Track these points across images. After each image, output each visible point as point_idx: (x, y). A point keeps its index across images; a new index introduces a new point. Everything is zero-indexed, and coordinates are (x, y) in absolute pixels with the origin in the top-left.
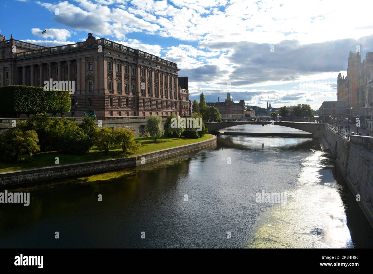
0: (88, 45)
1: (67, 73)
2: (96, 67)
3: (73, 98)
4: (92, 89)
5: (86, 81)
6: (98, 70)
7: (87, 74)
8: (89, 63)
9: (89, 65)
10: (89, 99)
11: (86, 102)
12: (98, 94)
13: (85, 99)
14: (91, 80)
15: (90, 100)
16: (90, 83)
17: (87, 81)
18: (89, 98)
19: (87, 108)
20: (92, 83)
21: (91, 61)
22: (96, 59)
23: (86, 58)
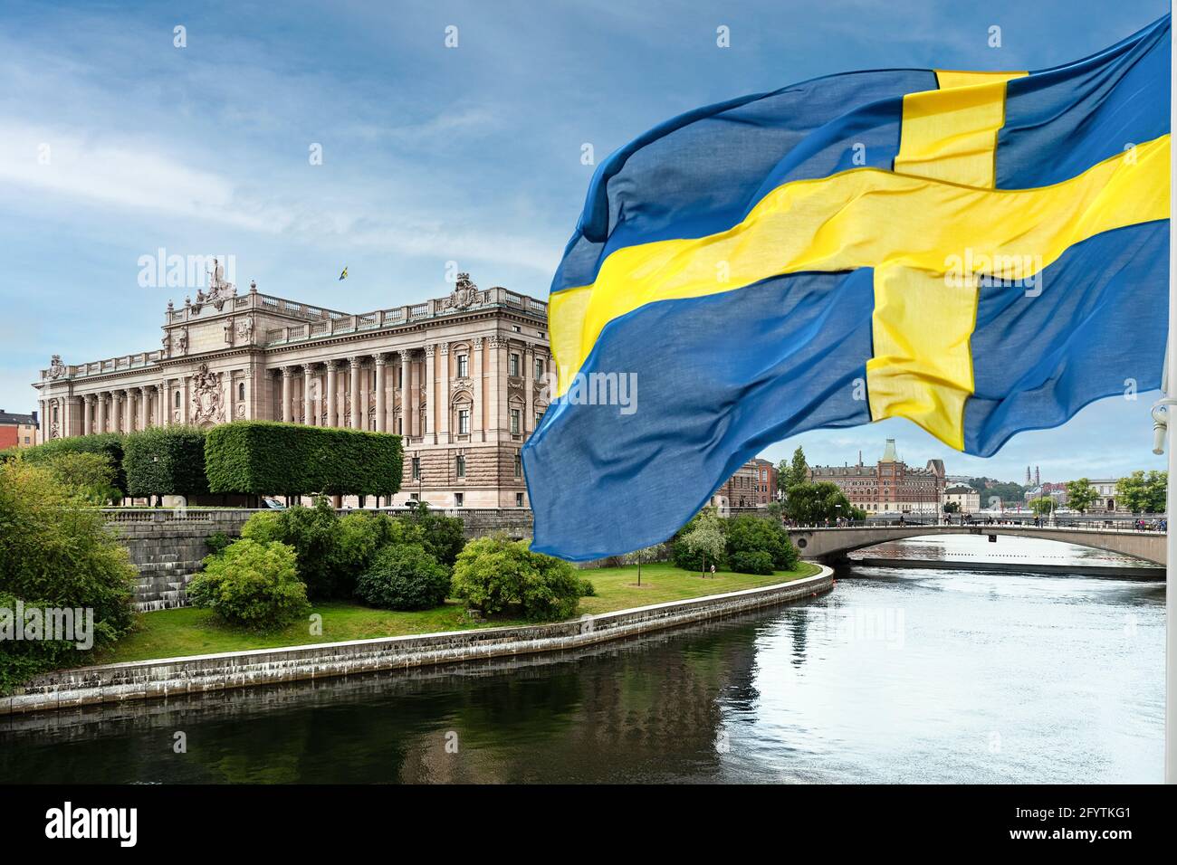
0: (456, 307)
1: (401, 387)
2: (478, 367)
3: (416, 455)
4: (468, 431)
5: (451, 408)
6: (483, 378)
7: (453, 389)
8: (460, 357)
9: (460, 362)
10: (458, 457)
11: (451, 466)
12: (483, 444)
13: (449, 459)
14: (465, 406)
15: (460, 461)
16: (461, 412)
17: (453, 407)
18: (458, 454)
19: (451, 483)
20: (468, 413)
21: (463, 353)
22: (478, 347)
23: (450, 343)
